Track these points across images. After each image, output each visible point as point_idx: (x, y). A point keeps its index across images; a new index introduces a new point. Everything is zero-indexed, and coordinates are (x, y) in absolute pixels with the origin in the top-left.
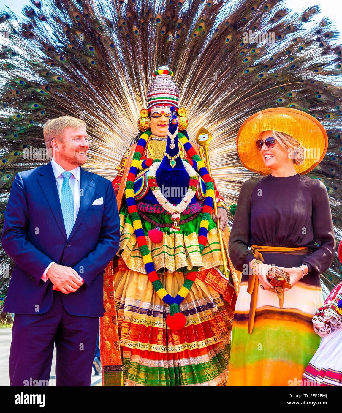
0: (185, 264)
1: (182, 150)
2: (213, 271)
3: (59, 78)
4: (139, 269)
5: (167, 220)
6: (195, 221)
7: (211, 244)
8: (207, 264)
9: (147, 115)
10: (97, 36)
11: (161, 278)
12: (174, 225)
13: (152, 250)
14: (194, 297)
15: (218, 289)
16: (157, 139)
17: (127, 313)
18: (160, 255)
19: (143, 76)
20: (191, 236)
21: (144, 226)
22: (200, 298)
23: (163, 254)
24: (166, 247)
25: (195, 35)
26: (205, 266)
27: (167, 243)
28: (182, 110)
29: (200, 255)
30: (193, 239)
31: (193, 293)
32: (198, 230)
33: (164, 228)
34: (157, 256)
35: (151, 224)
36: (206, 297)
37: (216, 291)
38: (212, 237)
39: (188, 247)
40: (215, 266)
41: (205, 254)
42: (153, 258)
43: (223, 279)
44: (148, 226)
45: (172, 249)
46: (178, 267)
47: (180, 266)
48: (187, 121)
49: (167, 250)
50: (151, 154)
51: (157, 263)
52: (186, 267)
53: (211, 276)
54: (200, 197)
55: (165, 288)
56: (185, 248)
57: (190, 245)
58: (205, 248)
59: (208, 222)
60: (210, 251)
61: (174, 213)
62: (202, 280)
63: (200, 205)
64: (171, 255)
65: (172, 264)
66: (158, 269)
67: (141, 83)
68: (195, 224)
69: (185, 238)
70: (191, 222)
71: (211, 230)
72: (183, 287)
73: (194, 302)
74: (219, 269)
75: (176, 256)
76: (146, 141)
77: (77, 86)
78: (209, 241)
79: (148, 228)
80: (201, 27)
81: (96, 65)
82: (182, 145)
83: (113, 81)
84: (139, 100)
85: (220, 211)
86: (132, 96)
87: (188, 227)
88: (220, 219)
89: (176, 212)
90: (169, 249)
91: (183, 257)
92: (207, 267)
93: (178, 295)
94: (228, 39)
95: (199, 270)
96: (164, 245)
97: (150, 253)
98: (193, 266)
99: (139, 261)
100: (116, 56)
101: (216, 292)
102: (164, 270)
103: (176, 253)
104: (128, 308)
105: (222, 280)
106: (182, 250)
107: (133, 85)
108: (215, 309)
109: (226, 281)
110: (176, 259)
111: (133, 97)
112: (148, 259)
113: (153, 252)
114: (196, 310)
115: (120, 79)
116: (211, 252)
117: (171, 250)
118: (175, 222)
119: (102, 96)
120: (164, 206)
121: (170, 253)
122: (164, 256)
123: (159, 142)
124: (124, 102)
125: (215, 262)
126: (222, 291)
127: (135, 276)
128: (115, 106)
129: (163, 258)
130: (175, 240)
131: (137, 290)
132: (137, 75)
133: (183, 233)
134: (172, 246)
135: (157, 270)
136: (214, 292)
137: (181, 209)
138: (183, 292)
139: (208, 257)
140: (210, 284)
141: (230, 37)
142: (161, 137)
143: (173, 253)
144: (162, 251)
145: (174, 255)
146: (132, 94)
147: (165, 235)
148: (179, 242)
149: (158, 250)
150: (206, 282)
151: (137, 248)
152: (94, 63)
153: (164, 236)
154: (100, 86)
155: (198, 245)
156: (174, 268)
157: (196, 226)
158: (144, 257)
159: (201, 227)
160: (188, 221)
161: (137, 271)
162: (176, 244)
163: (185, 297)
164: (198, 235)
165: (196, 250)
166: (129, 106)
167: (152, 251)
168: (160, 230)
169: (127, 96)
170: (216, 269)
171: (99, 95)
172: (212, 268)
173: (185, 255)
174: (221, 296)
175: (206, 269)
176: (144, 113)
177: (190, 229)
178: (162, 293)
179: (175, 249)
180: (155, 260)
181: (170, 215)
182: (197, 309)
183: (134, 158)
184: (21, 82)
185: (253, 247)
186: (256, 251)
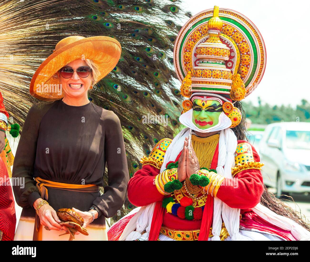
185: (38, 180)
186: (42, 185)
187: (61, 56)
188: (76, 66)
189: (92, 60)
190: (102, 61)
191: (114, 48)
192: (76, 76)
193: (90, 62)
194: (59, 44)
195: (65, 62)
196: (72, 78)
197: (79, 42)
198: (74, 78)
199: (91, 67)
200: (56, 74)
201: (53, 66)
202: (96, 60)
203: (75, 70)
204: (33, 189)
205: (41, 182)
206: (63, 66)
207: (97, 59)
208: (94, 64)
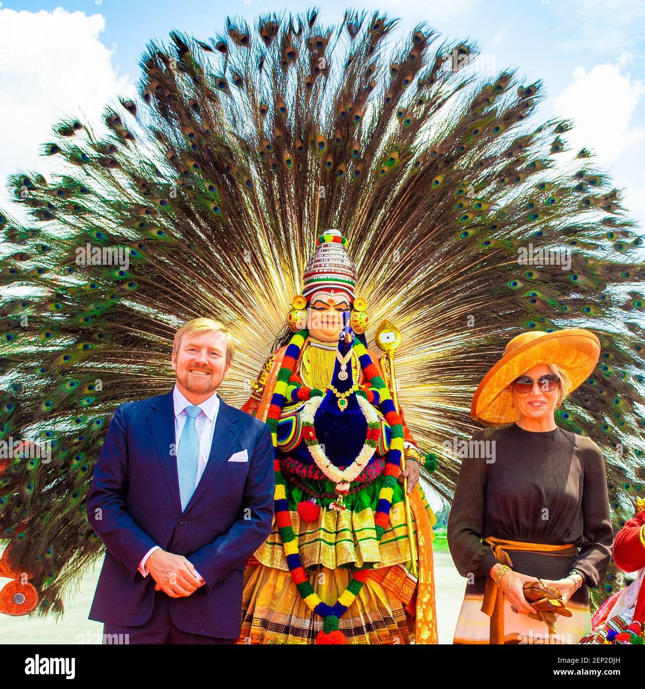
0: (353, 558)
1: (356, 368)
2: (397, 569)
3: (159, 233)
4: (279, 563)
5: (328, 489)
6: (371, 488)
7: (396, 527)
8: (389, 558)
9: (304, 306)
10: (226, 165)
11: (312, 578)
12: (338, 500)
13: (301, 533)
14: (363, 609)
15: (402, 596)
16: (318, 345)
17: (256, 629)
18: (313, 544)
19: (297, 232)
20: (364, 514)
21: (289, 495)
22: (371, 610)
23: (319, 542)
24: (322, 531)
25: (383, 171)
26: (385, 562)
27: (324, 524)
28: (359, 301)
29: (377, 543)
30: (367, 519)
31: (362, 604)
32: (375, 504)
33: (322, 499)
34: (309, 545)
35: (301, 492)
36: (382, 609)
37: (399, 599)
38: (397, 515)
39: (358, 531)
40: (401, 562)
41: (386, 542)
42: (302, 547)
43: (409, 580)
44: (296, 494)
45: (332, 533)
46: (341, 561)
47: (343, 560)
48: (367, 320)
49: (324, 535)
50: (308, 372)
51: (307, 554)
52: (354, 563)
53: (393, 577)
54: (381, 453)
55: (317, 593)
56: (353, 532)
57: (361, 528)
58: (386, 532)
59: (393, 491)
60: (393, 538)
61: (339, 483)
62: (379, 583)
63: (381, 464)
64: (330, 544)
65: (331, 558)
66: (308, 566)
67: (292, 245)
68: (371, 494)
69: (354, 516)
70: (366, 490)
71: (396, 505)
72: (346, 591)
73: (362, 617)
74: (405, 565)
75: (338, 544)
76: (300, 348)
77: (189, 246)
78: (392, 522)
79: (297, 498)
80: (392, 159)
81: (221, 215)
82: (357, 358)
83: (247, 240)
84: (288, 271)
85: (408, 464)
86: (276, 264)
87: (360, 499)
88: (408, 478)
89: (344, 482)
90: (327, 534)
91: (349, 546)
92: (387, 563)
93: (338, 604)
94: (437, 182)
95: (375, 566)
96: (320, 529)
97: (297, 538)
98: (364, 561)
99: (278, 551)
100: (255, 201)
101: (398, 601)
102: (318, 568)
103: (338, 540)
104: (258, 622)
105: (407, 581)
106: (349, 535)
107: (279, 246)
108: (395, 626)
109: (413, 583)
110: (338, 549)
111: (278, 266)
112: (292, 548)
113: (303, 537)
114: (365, 630)
115: (259, 236)
116: (396, 540)
117: (331, 535)
118: (340, 496)
119: (227, 263)
120: (325, 471)
121: (328, 541)
122: (318, 547)
123: (322, 351)
124: (263, 274)
125: (401, 556)
126: (406, 600)
127: (272, 575)
128: (249, 281)
129: (318, 549)
130: (338, 519)
131: (274, 597)
132: (286, 231)
133: (352, 509)
134: (333, 530)
135: (306, 566)
136: (394, 601)
137: (351, 477)
138: (346, 599)
139: (390, 547)
140: (392, 589)
141: (440, 179)
142: (324, 343)
143: (333, 541)
144: (317, 537)
145: (335, 544)
146: (278, 262)
147: (324, 512)
148: (345, 523)
149: (310, 535)
150: (386, 585)
151: (277, 530)
152: (218, 211)
153: (321, 513)
154: (225, 247)
155: (373, 529)
156: (334, 563)
157: (374, 496)
158: (285, 544)
159: (380, 498)
160: (361, 489)
161: (275, 567)
162: (340, 526)
163: (348, 606)
164: (375, 512)
165: (370, 536)
166: (272, 283)
167: (300, 535)
168: (317, 503)
169: (268, 266)
170: (402, 566)
171: (223, 261)
172: (397, 565)
173: (353, 544)
174: (404, 605)
175: (385, 566)
176: (300, 302)
177: (363, 502)
178: (313, 600)
179: (337, 533)
180: (305, 550)
181: (333, 484)
182: (366, 628)
183: (279, 379)
184: (98, 235)
185: (491, 540)
186: (499, 547)
187: (515, 361)
188: (535, 376)
189: (559, 365)
190: (573, 366)
191: (590, 346)
192: (536, 390)
193: (556, 369)
194: (510, 345)
195: (521, 369)
196: (532, 393)
197: (540, 340)
198: (534, 393)
199: (559, 376)
200: (507, 388)
201: (503, 377)
202: (565, 364)
203: (536, 381)
204: (486, 551)
205: (497, 544)
206: (517, 377)
207: (567, 363)
208: (563, 371)
